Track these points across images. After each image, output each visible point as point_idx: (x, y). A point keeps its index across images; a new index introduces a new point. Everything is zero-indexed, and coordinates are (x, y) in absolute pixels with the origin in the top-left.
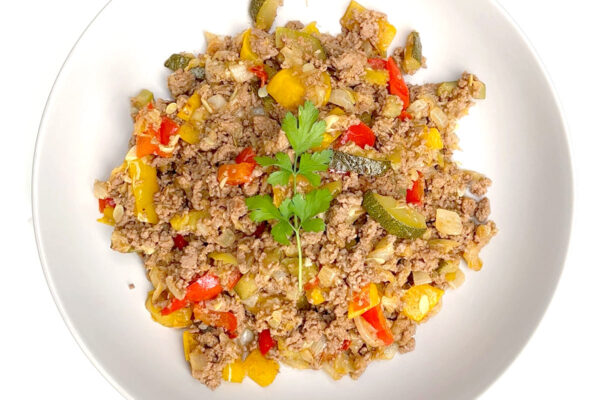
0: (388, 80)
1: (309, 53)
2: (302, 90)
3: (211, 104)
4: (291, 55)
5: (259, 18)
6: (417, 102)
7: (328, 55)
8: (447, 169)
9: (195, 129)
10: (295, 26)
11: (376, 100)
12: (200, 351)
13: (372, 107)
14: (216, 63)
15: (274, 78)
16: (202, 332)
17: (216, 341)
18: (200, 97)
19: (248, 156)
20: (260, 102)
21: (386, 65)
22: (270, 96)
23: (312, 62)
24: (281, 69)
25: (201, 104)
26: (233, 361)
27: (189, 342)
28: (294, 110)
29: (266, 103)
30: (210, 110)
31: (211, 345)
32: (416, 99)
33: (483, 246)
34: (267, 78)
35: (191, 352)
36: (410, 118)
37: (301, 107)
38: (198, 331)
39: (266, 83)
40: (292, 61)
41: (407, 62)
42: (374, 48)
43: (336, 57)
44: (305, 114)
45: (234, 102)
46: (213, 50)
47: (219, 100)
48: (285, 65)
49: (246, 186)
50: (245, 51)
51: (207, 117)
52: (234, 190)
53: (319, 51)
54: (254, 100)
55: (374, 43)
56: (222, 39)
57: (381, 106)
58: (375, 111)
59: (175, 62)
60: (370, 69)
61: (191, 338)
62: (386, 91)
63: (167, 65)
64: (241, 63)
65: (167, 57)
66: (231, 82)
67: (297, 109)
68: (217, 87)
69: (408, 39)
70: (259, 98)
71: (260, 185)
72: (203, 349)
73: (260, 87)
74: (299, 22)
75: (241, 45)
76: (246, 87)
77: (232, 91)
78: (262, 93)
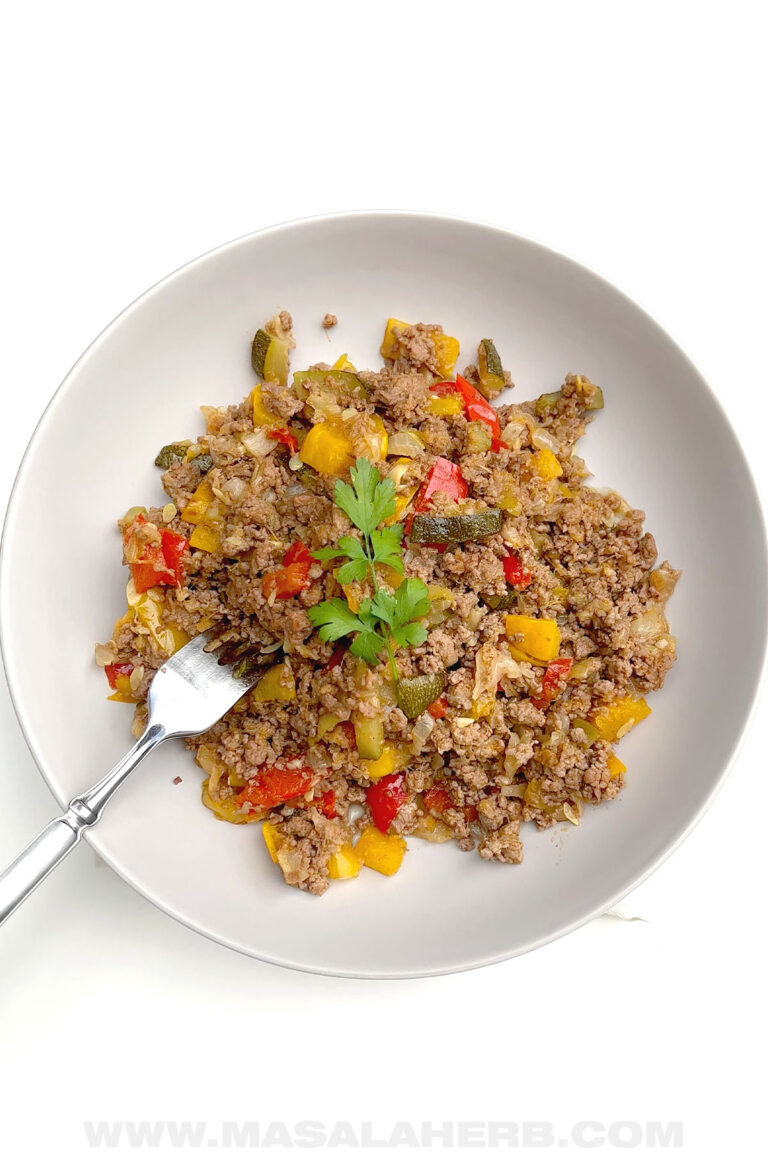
0: (463, 405)
1: (346, 394)
2: (347, 444)
3: (227, 492)
4: (323, 404)
5: (267, 372)
6: (509, 425)
7: (372, 390)
8: (577, 499)
9: (213, 531)
10: (318, 371)
11: (454, 435)
12: (289, 845)
13: (451, 447)
14: (223, 440)
15: (307, 440)
16: (286, 819)
17: (309, 826)
18: (210, 486)
19: (297, 554)
20: (294, 478)
21: (456, 386)
22: (307, 467)
23: (352, 406)
24: (312, 425)
25: (214, 496)
26: (339, 849)
27: (273, 836)
28: (345, 473)
29: (303, 477)
30: (228, 502)
31: (303, 833)
32: (508, 422)
33: (667, 599)
34: (296, 444)
35: (278, 849)
36: (506, 447)
37: (352, 469)
38: (282, 819)
39: (297, 451)
40: (327, 412)
41: (484, 382)
42: (435, 375)
43: (385, 388)
44: (361, 478)
45: (257, 480)
46: (215, 428)
47: (237, 486)
48: (317, 418)
49: (304, 594)
50: (259, 414)
51: (226, 511)
52: (288, 604)
53: (358, 389)
54: (286, 476)
55: (433, 368)
56: (224, 410)
57: (462, 441)
58: (456, 451)
59: (167, 458)
60: (435, 397)
61: (274, 832)
62: (465, 420)
63: (159, 463)
64: (256, 430)
65: (156, 453)
66: (248, 458)
67: (348, 472)
68: (229, 468)
69: (479, 350)
70: (291, 473)
71: (324, 588)
72: (294, 842)
73: (290, 457)
74: (322, 363)
75: (252, 409)
76: (270, 460)
77: (251, 470)
78: (295, 465)
